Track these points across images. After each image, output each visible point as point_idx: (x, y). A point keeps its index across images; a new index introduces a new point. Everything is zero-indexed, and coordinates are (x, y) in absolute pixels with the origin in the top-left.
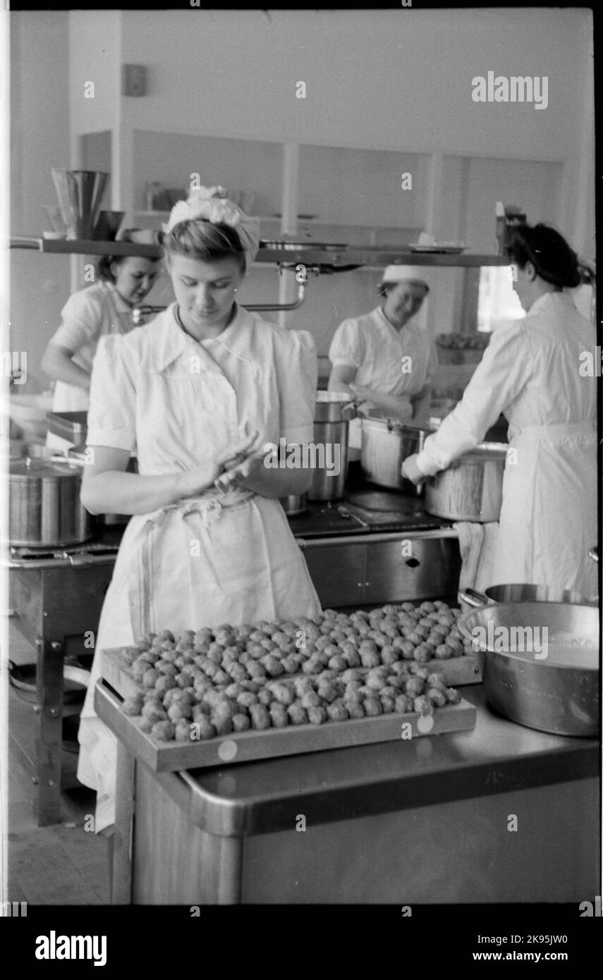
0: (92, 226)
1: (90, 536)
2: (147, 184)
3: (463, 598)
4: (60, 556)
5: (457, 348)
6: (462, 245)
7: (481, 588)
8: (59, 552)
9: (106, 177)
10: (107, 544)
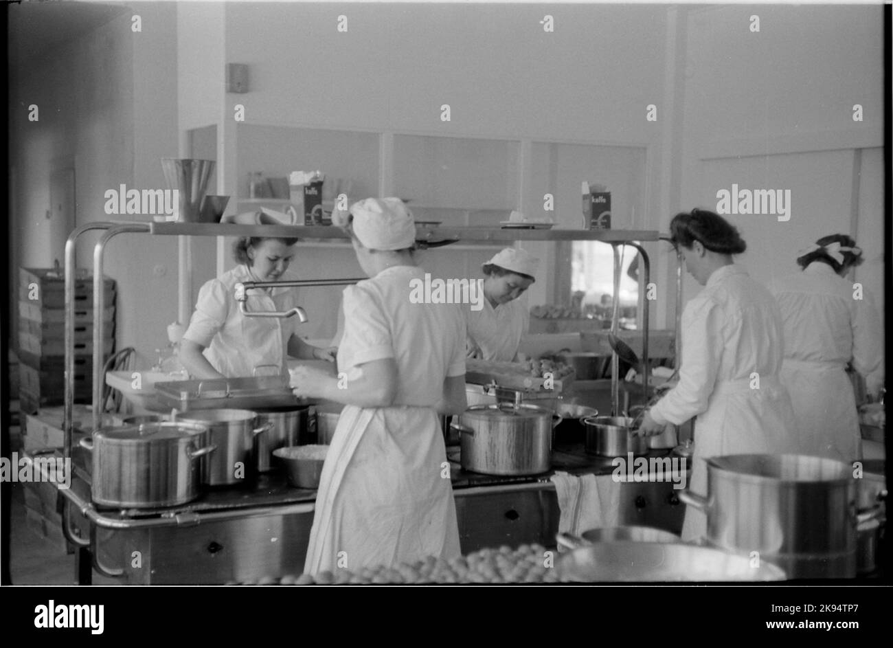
0: (199, 210)
1: (196, 496)
2: (250, 174)
3: (561, 541)
4: (167, 516)
5: (551, 318)
6: (551, 221)
7: (579, 533)
8: (166, 511)
9: (212, 164)
10: (211, 502)
